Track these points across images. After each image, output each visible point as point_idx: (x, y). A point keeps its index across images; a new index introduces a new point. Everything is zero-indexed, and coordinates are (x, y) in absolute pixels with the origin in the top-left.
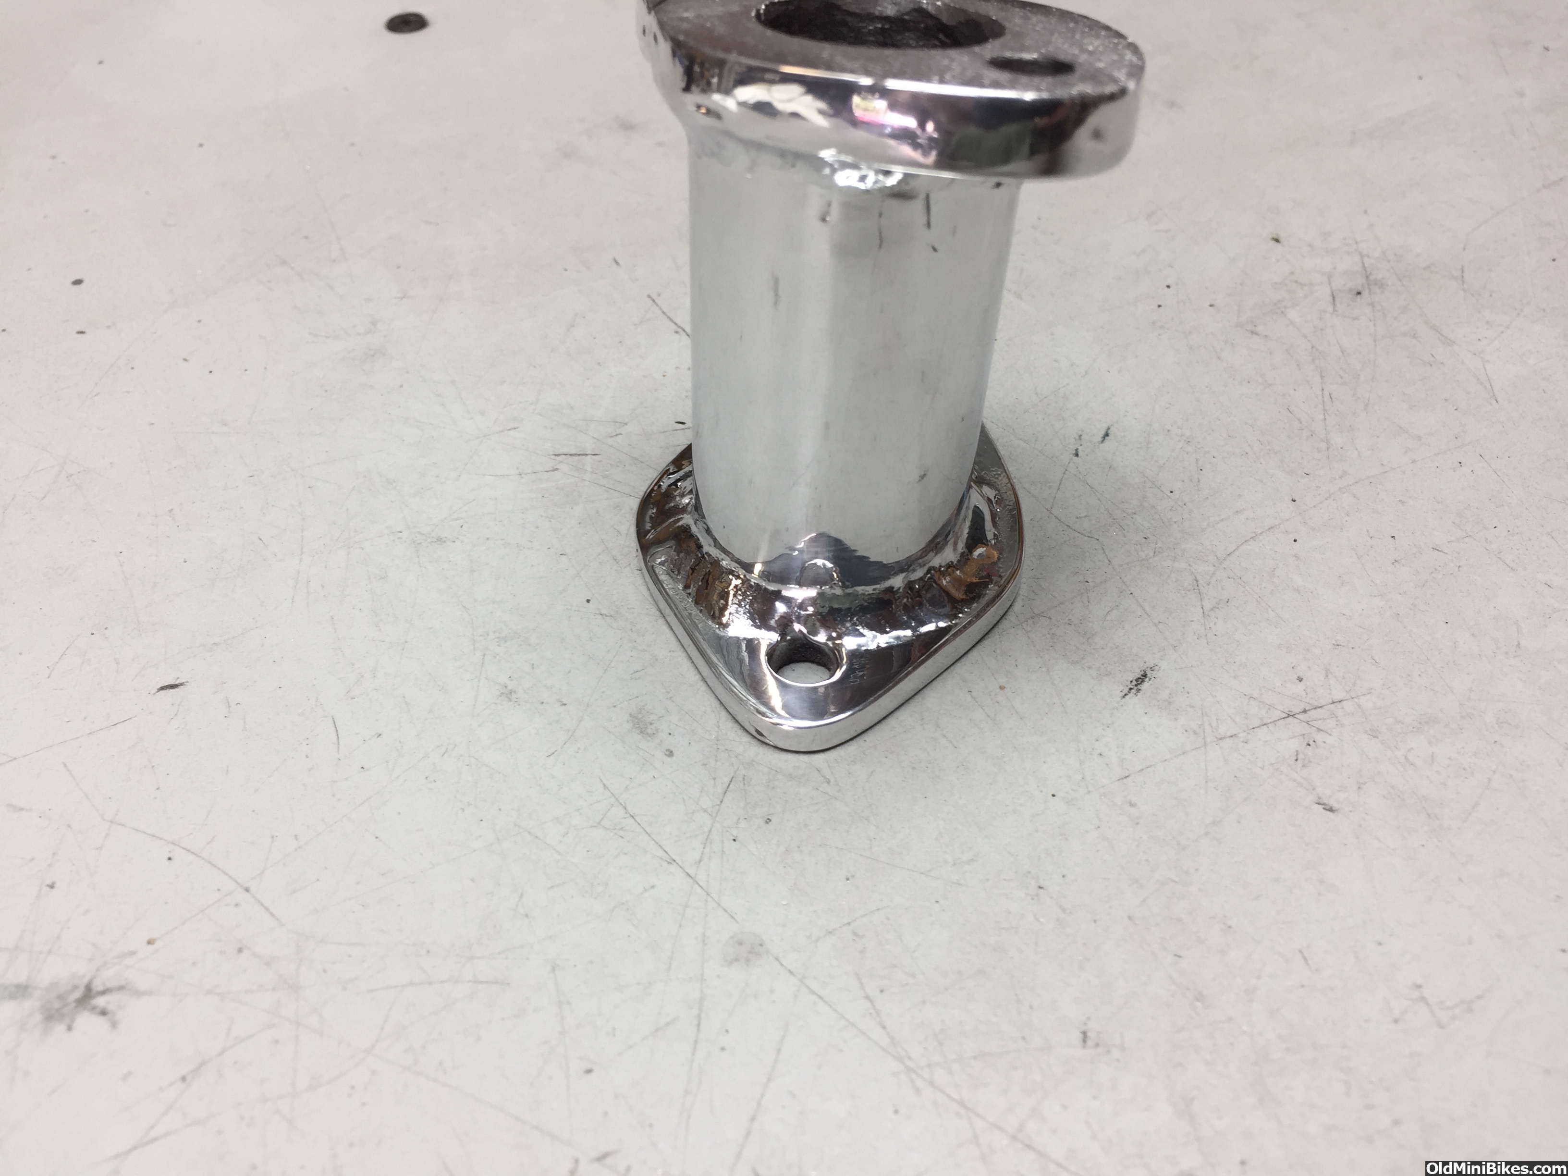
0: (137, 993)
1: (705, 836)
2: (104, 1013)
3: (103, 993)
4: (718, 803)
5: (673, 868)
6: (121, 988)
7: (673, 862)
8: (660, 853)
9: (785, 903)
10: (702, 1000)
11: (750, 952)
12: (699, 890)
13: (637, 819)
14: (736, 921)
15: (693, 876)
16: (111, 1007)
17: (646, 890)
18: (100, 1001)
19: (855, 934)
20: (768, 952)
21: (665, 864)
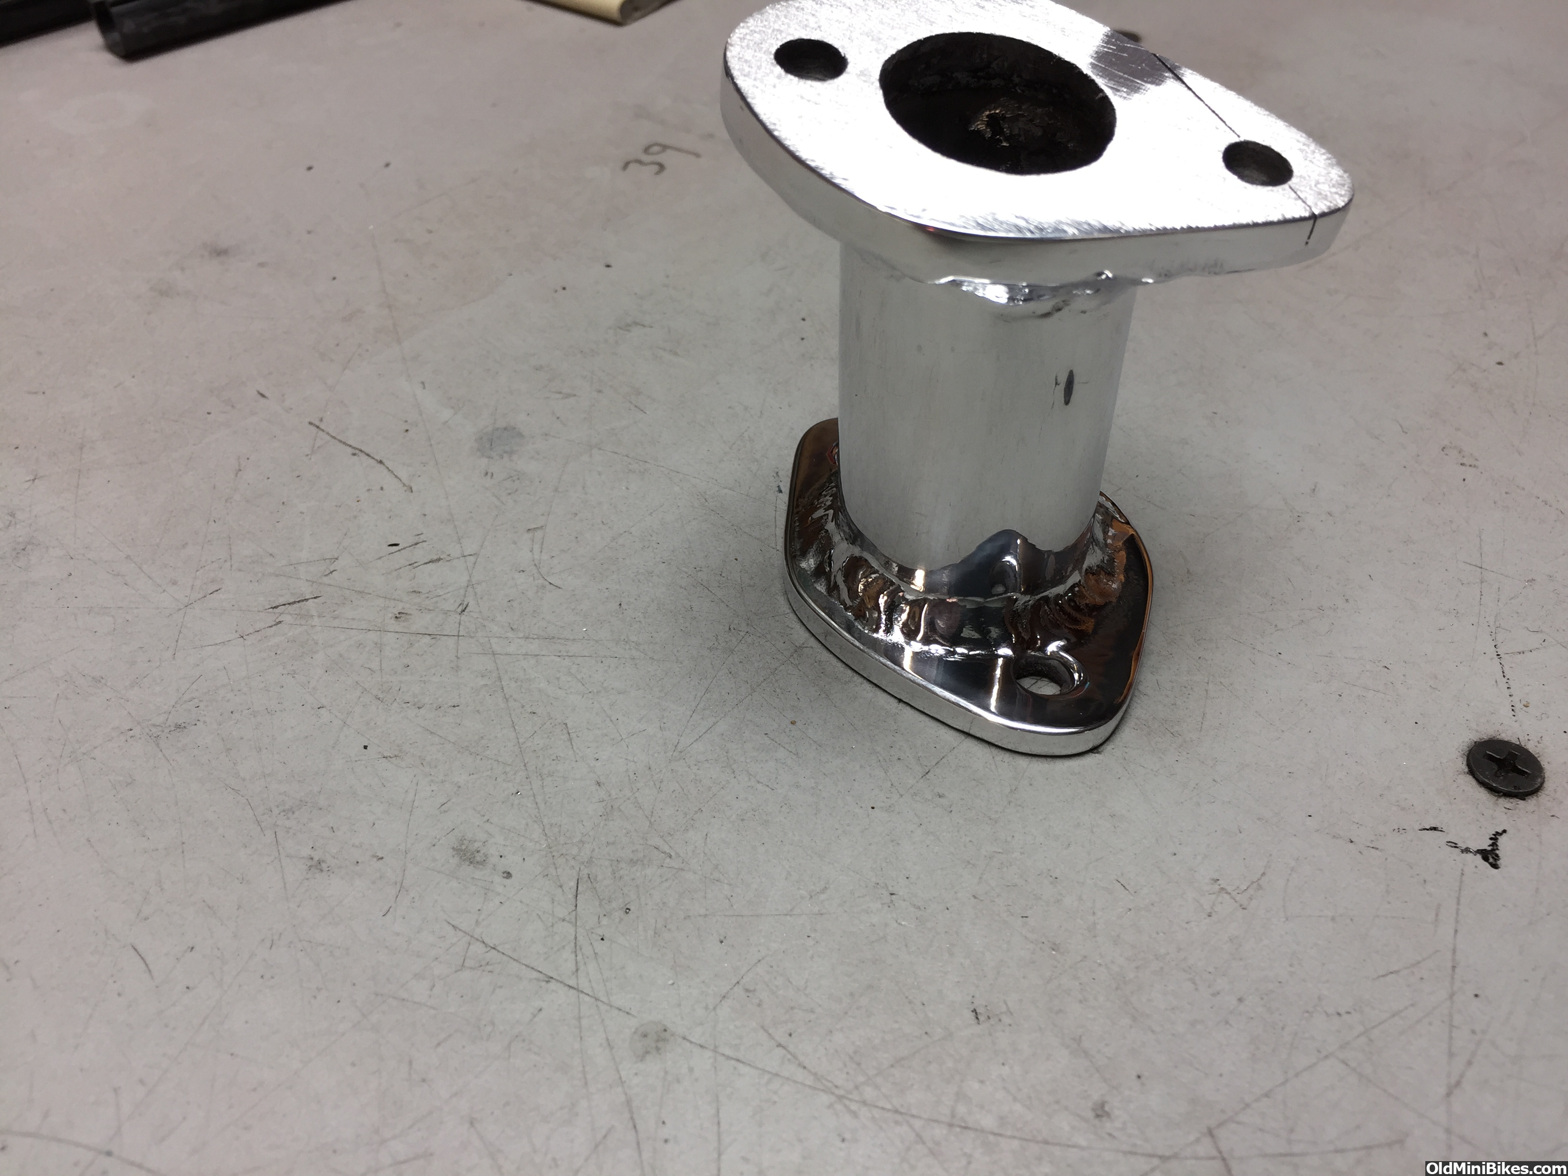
1: (573, 945)
4: (574, 908)
5: (553, 985)
7: (550, 980)
8: (535, 975)
9: (671, 982)
10: (629, 1102)
11: (658, 1041)
12: (587, 998)
13: (499, 948)
14: (634, 1016)
15: (575, 986)
17: (535, 1016)
19: (747, 990)
20: (673, 1035)
21: (544, 984)
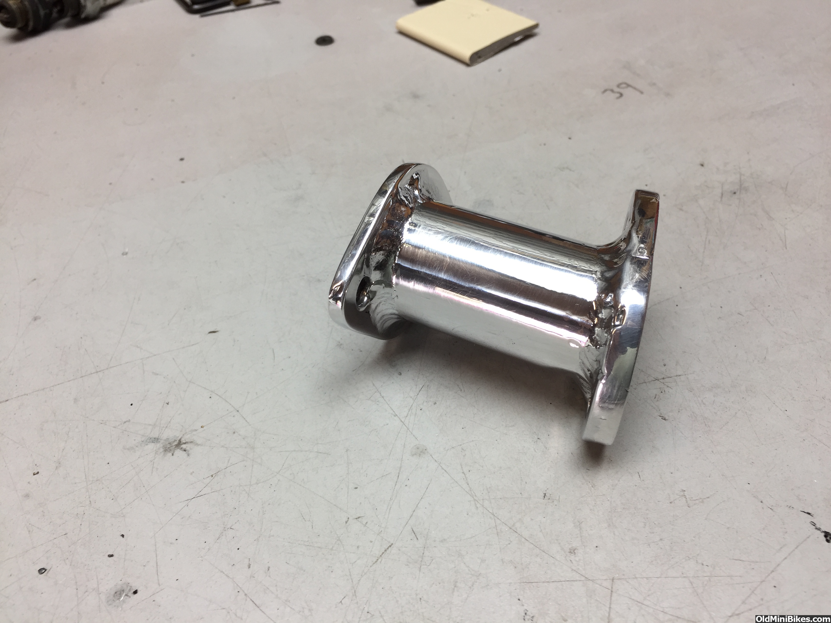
0: (197, 445)
1: (410, 407)
2: (185, 451)
3: (185, 443)
4: (417, 395)
5: (396, 418)
6: (191, 442)
7: (396, 416)
8: (392, 412)
9: (437, 435)
10: (400, 468)
11: (421, 452)
12: (405, 427)
13: (385, 398)
14: (417, 440)
15: (403, 421)
16: (188, 449)
17: (384, 425)
18: (184, 446)
19: (463, 449)
20: (428, 452)
21: (393, 416)
